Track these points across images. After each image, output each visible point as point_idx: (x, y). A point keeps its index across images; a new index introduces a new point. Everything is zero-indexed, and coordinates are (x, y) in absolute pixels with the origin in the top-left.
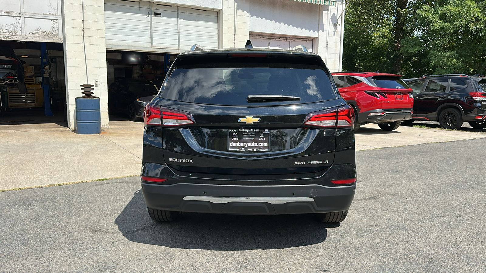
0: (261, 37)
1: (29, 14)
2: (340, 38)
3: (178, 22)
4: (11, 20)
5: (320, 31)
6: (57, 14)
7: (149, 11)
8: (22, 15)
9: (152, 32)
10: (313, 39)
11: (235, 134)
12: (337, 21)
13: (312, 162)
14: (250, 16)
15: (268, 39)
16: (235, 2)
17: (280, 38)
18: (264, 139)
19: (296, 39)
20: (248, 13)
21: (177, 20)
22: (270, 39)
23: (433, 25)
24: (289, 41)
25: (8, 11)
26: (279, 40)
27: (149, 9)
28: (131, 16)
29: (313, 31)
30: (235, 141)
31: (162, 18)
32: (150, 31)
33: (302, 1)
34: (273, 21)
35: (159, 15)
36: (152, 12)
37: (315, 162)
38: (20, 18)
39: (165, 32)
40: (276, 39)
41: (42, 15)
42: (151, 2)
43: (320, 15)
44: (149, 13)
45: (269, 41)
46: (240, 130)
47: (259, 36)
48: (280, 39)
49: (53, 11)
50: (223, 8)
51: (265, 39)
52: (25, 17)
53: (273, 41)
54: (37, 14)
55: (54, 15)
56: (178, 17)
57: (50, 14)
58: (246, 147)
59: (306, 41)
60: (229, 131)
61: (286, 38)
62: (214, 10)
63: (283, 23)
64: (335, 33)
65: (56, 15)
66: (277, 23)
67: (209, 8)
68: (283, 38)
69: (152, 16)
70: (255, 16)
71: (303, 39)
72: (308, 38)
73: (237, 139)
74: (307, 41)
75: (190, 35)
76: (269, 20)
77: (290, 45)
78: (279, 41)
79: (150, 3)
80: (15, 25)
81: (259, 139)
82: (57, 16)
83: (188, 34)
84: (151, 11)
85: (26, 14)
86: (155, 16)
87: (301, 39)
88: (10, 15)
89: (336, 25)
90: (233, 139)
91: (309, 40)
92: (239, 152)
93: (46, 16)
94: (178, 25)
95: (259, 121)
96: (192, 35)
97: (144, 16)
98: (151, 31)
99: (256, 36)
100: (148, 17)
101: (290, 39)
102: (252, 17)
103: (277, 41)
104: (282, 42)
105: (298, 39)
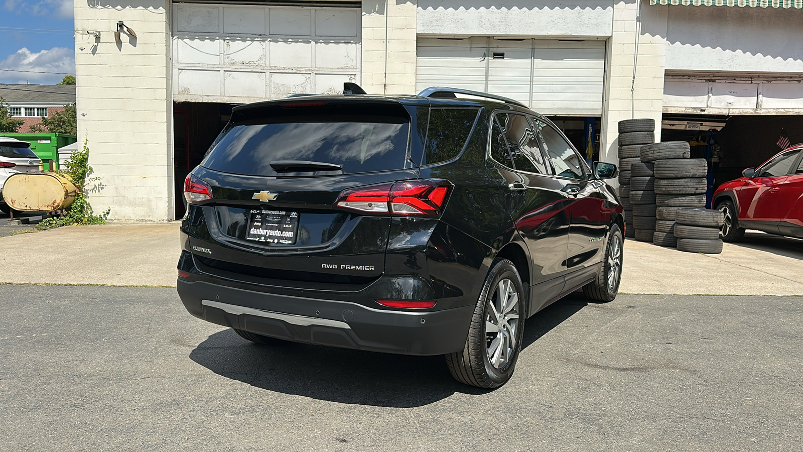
0: (693, 78)
1: (321, 69)
3: (532, 64)
4: (300, 79)
6: (355, 67)
7: (486, 51)
8: (312, 72)
9: (488, 84)
11: (258, 217)
13: (348, 267)
14: (669, 43)
15: (709, 80)
16: (637, 21)
17: (736, 79)
18: (291, 226)
19: (775, 79)
20: (664, 38)
21: (530, 61)
22: (714, 81)
24: (758, 84)
25: (296, 67)
26: (733, 82)
27: (485, 49)
28: (456, 62)
30: (257, 227)
31: (506, 60)
32: (484, 82)
34: (718, 48)
35: (501, 55)
36: (490, 53)
37: (353, 267)
38: (309, 75)
39: (509, 82)
40: (727, 81)
41: (337, 70)
42: (489, 37)
44: (485, 54)
45: (712, 85)
46: (263, 212)
47: (690, 76)
48: (735, 80)
49: (350, 64)
50: (613, 33)
51: (702, 81)
52: (316, 74)
53: (720, 84)
54: (330, 68)
55: (351, 68)
56: (533, 56)
57: (347, 67)
58: (267, 236)
59: (800, 81)
60: (251, 212)
61: (751, 78)
62: (597, 38)
63: (741, 51)
65: (353, 68)
66: (727, 50)
67: (589, 37)
68: (742, 79)
69: (490, 58)
70: (677, 43)
71: (791, 77)
73: (259, 224)
75: (551, 83)
76: (708, 47)
77: (761, 91)
78: (733, 84)
79: (488, 39)
80: (303, 85)
81: (284, 226)
82: (354, 70)
83: (548, 83)
84: (489, 51)
85: (317, 69)
86: (494, 58)
87: (786, 79)
88: (298, 72)
90: (256, 224)
92: (258, 242)
93: (342, 70)
94: (532, 68)
95: (274, 198)
96: (554, 83)
97: (478, 59)
98: (486, 83)
99: (682, 78)
100: (484, 60)
101: (760, 79)
102: (672, 44)
103: (729, 84)
104: (740, 86)
105: (779, 78)
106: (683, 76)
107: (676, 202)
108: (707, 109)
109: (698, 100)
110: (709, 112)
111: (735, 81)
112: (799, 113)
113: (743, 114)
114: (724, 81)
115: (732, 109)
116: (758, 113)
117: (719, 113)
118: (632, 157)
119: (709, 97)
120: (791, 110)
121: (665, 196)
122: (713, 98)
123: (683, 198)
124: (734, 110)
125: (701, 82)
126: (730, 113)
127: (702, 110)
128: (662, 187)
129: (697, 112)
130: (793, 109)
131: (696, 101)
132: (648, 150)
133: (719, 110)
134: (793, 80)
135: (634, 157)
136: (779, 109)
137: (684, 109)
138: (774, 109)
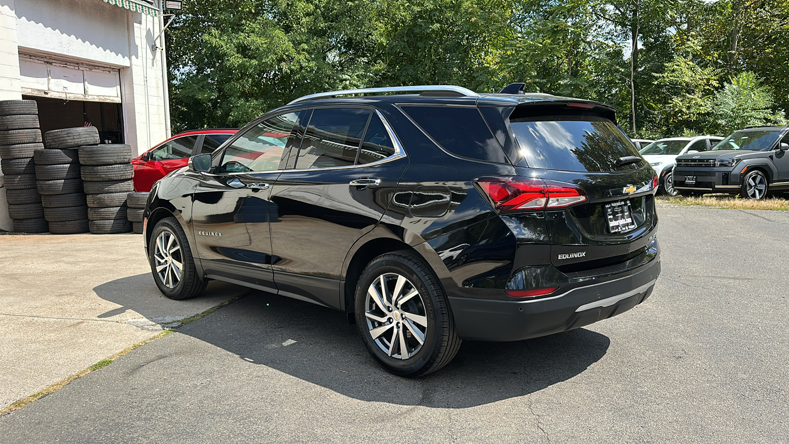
0: (33, 58)
2: (161, 71)
5: (133, 57)
10: (119, 70)
12: (155, 42)
14: (16, 16)
15: (47, 62)
17: (68, 64)
19: (94, 67)
20: (13, 10)
22: (51, 63)
23: (228, 60)
24: (83, 71)
26: (65, 67)
29: (121, 56)
33: (108, 2)
34: (57, 30)
40: (61, 65)
43: (130, 29)
45: (49, 67)
47: (30, 56)
48: (66, 64)
53: (56, 67)
61: (78, 64)
63: (74, 37)
64: (155, 61)
66: (64, 34)
68: (72, 64)
70: (24, 18)
71: (104, 67)
72: (111, 67)
74: (111, 72)
76: (49, 28)
77: (85, 78)
87: (101, 68)
89: (154, 48)
91: (114, 70)
102: (19, 18)
103: (62, 68)
104: (71, 71)
105: (97, 67)
106: (25, 55)
107: (117, 188)
108: (49, 92)
109: (40, 82)
110: (51, 96)
111: (67, 66)
112: (113, 100)
113: (77, 99)
114: (58, 65)
115: (68, 93)
116: (87, 99)
117: (59, 97)
118: (25, 143)
119: (49, 80)
120: (108, 98)
121: (103, 183)
122: (52, 81)
123: (123, 184)
124: (70, 95)
125: (41, 63)
126: (68, 97)
127: (46, 93)
128: (102, 173)
129: (41, 95)
130: (109, 96)
131: (38, 83)
132: (66, 136)
133: (58, 93)
134: (106, 70)
135: (27, 143)
136: (100, 96)
137: (30, 91)
138: (97, 96)
